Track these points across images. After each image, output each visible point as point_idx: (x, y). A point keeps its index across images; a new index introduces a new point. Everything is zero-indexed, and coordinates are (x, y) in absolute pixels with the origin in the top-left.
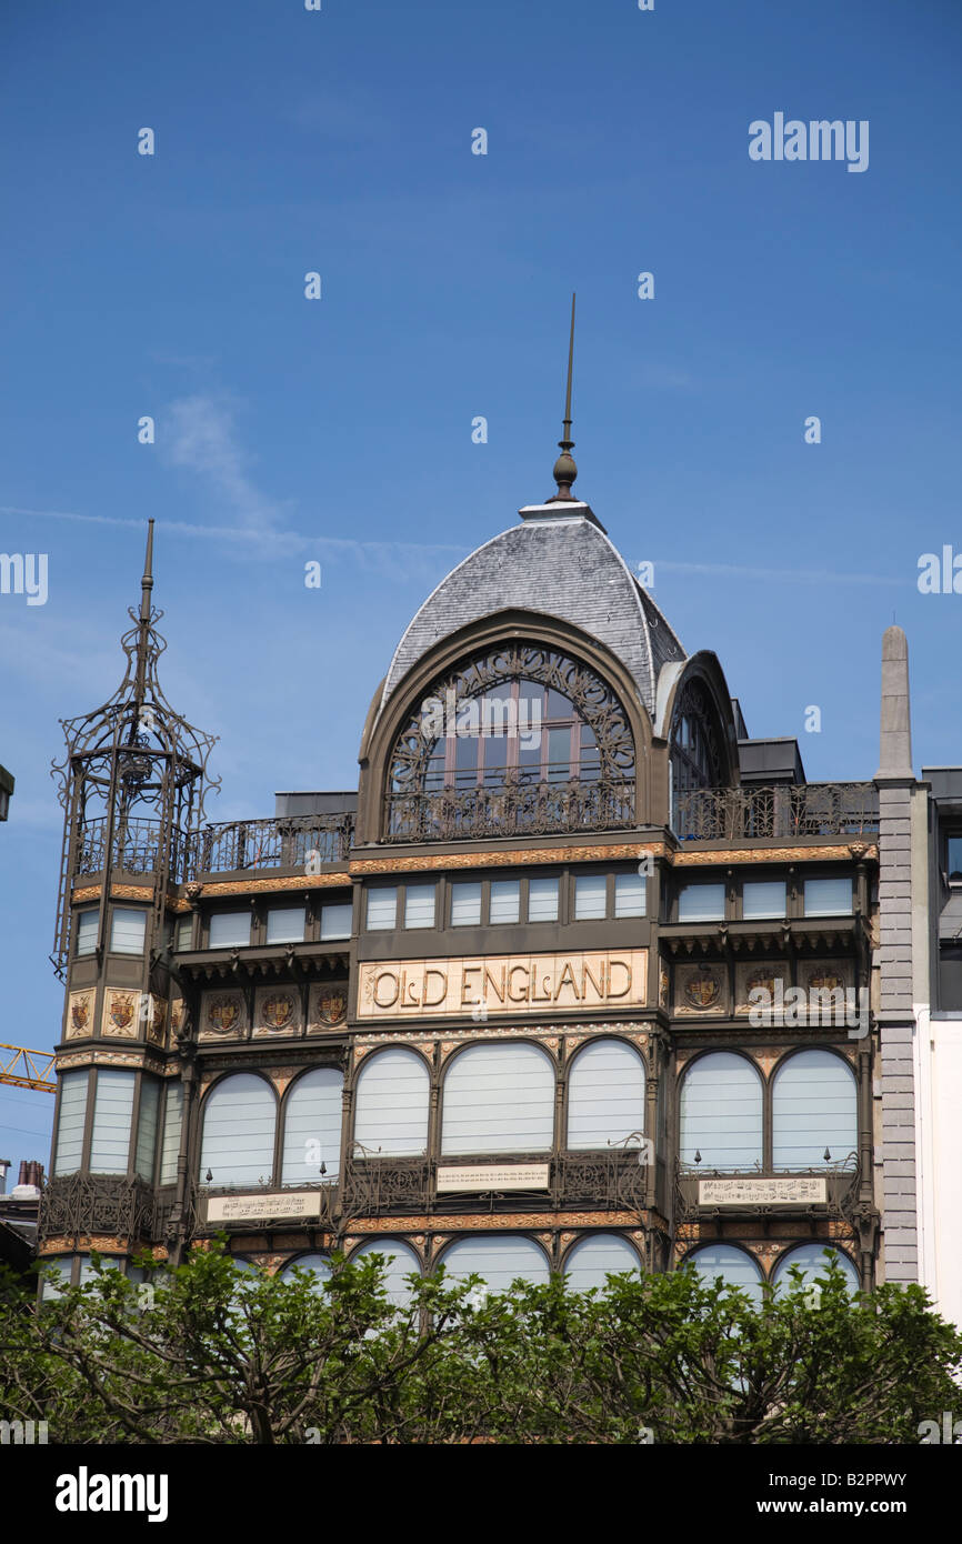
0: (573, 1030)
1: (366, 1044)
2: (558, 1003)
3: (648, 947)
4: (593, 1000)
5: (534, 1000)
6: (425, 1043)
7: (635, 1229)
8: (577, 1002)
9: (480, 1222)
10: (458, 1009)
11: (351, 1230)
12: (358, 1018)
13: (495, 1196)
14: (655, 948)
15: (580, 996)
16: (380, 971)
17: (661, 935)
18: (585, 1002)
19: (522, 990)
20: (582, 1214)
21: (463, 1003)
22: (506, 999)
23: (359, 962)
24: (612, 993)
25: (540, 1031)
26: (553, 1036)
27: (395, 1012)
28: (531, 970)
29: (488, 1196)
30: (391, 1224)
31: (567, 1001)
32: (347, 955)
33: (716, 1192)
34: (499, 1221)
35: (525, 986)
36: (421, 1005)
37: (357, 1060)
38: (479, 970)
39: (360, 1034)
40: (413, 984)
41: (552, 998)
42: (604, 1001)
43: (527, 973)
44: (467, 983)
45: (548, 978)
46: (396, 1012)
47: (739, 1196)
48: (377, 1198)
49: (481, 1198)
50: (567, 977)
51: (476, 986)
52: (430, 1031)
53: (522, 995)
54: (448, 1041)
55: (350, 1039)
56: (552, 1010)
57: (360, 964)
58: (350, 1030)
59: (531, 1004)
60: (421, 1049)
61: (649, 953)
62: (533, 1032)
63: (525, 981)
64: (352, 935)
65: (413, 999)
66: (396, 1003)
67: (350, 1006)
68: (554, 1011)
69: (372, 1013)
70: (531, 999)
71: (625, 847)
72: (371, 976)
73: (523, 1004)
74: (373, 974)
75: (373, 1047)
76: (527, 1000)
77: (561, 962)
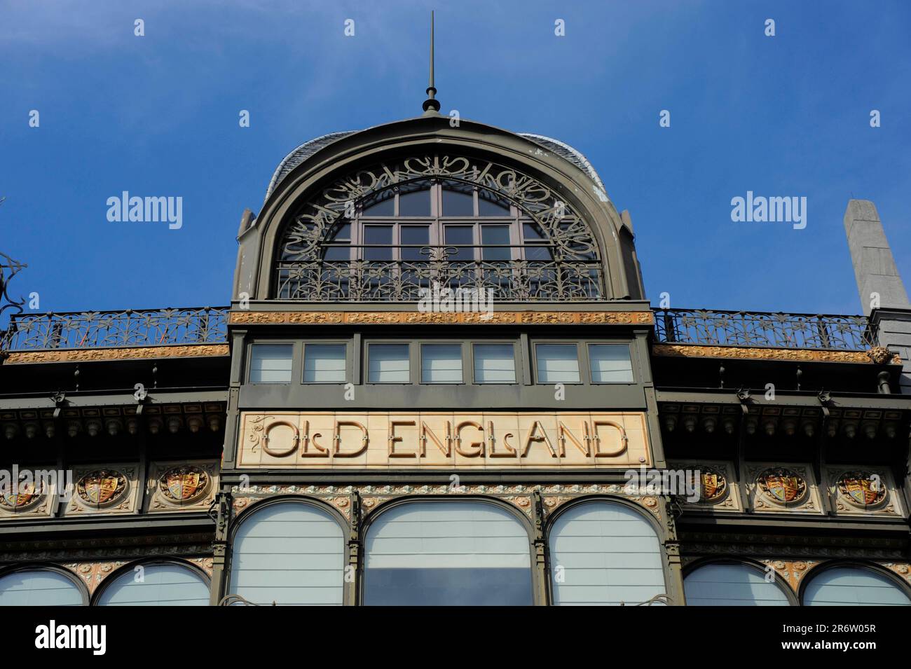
0: (550, 490)
1: (248, 495)
2: (525, 461)
3: (645, 410)
4: (576, 458)
5: (492, 456)
6: (338, 497)
8: (555, 461)
10: (386, 461)
12: (238, 467)
14: (654, 411)
15: (559, 454)
16: (270, 420)
17: (660, 399)
18: (564, 461)
19: (474, 445)
21: (391, 456)
22: (454, 454)
23: (241, 411)
24: (603, 451)
25: (503, 489)
27: (294, 462)
28: (486, 426)
31: (540, 458)
32: (223, 405)
35: (477, 441)
36: (332, 455)
37: (235, 512)
38: (413, 424)
39: (240, 484)
40: (318, 435)
41: (519, 455)
42: (591, 460)
43: (481, 429)
44: (397, 435)
45: (509, 435)
46: (296, 461)
51: (410, 440)
52: (345, 484)
53: (475, 450)
54: (370, 496)
55: (225, 487)
56: (519, 467)
57: (243, 413)
58: (226, 479)
59: (489, 460)
60: (331, 503)
61: (647, 416)
62: (493, 491)
63: (478, 437)
64: (231, 384)
65: (318, 448)
66: (294, 455)
67: (226, 454)
68: (523, 467)
69: (258, 462)
70: (488, 455)
71: (603, 314)
72: (257, 425)
73: (479, 460)
74: (261, 423)
75: (259, 499)
76: (483, 456)
77: (527, 421)
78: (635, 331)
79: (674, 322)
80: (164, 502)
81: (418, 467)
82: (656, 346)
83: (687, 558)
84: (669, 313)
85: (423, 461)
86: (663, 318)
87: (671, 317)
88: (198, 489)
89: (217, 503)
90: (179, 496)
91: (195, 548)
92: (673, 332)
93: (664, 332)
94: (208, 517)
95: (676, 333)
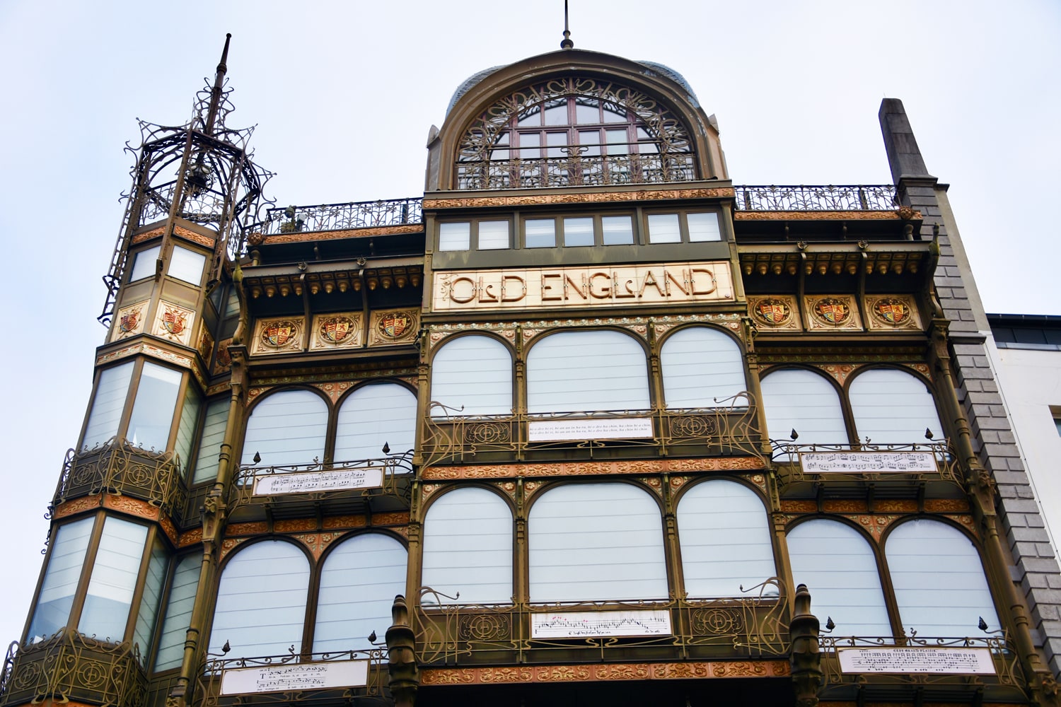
0: (660, 320)
1: (441, 331)
2: (642, 299)
3: (729, 259)
4: (678, 296)
5: (617, 297)
6: (506, 331)
7: (753, 472)
8: (664, 299)
9: (577, 469)
10: (540, 303)
11: (431, 477)
12: (433, 311)
13: (594, 445)
14: (736, 261)
15: (665, 294)
16: (456, 277)
17: (741, 252)
18: (670, 298)
19: (604, 290)
20: (692, 461)
21: (544, 300)
22: (588, 296)
23: (434, 270)
24: (697, 290)
25: (626, 321)
26: (640, 324)
27: (473, 306)
28: (612, 276)
29: (586, 445)
30: (476, 472)
31: (652, 298)
32: (422, 267)
33: (819, 462)
34: (599, 468)
35: (607, 287)
36: (500, 300)
37: (432, 344)
38: (558, 276)
39: (436, 323)
40: (490, 286)
41: (637, 295)
42: (691, 297)
43: (609, 278)
44: (547, 285)
45: (630, 282)
47: (844, 466)
48: (462, 447)
49: (579, 447)
50: (650, 280)
51: (557, 287)
52: (511, 321)
53: (605, 293)
54: (529, 329)
55: (425, 326)
56: (637, 304)
57: (436, 273)
58: (424, 320)
59: (615, 300)
60: (502, 334)
61: (731, 264)
62: (619, 322)
63: (607, 283)
64: (426, 253)
65: (491, 296)
66: (473, 300)
67: (425, 303)
68: (640, 304)
69: (448, 308)
70: (614, 296)
71: (697, 191)
72: (446, 281)
73: (607, 300)
74: (449, 279)
75: (449, 334)
76: (611, 297)
77: (642, 271)
78: (721, 203)
79: (750, 195)
80: (382, 339)
81: (564, 307)
82: (737, 213)
83: (762, 366)
84: (747, 189)
85: (567, 302)
86: (742, 193)
87: (748, 192)
88: (406, 328)
89: (420, 337)
90: (392, 333)
91: (405, 370)
92: (750, 203)
93: (743, 203)
94: (414, 348)
95: (752, 203)
